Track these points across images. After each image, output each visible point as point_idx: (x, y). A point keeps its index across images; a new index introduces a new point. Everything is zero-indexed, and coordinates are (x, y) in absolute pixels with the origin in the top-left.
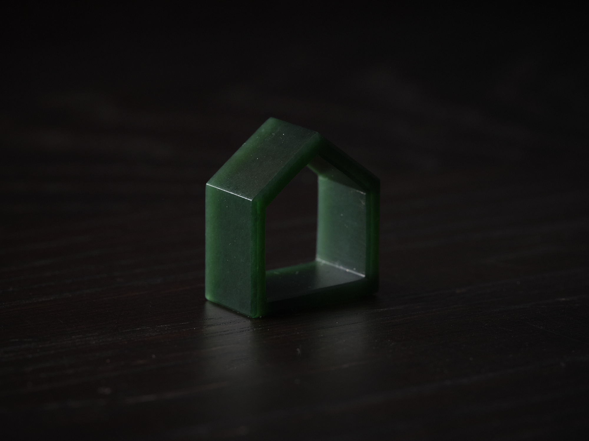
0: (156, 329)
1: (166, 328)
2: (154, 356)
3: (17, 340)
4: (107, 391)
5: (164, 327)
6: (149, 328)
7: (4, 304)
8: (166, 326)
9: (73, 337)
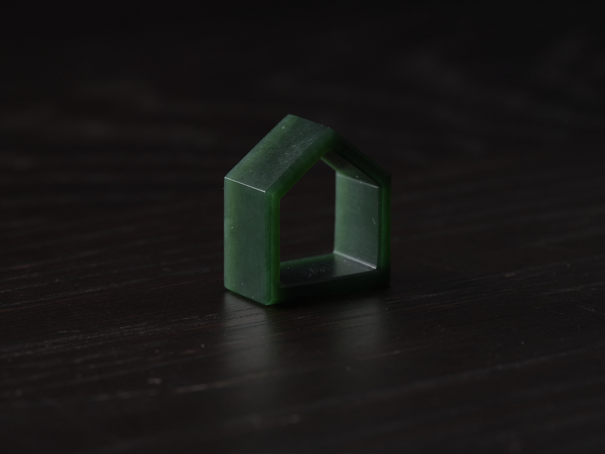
0: (204, 318)
1: (215, 317)
2: (203, 346)
3: (65, 332)
4: (157, 381)
5: (212, 316)
6: (197, 318)
7: (50, 295)
8: (215, 316)
9: (121, 328)
